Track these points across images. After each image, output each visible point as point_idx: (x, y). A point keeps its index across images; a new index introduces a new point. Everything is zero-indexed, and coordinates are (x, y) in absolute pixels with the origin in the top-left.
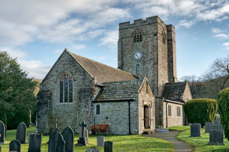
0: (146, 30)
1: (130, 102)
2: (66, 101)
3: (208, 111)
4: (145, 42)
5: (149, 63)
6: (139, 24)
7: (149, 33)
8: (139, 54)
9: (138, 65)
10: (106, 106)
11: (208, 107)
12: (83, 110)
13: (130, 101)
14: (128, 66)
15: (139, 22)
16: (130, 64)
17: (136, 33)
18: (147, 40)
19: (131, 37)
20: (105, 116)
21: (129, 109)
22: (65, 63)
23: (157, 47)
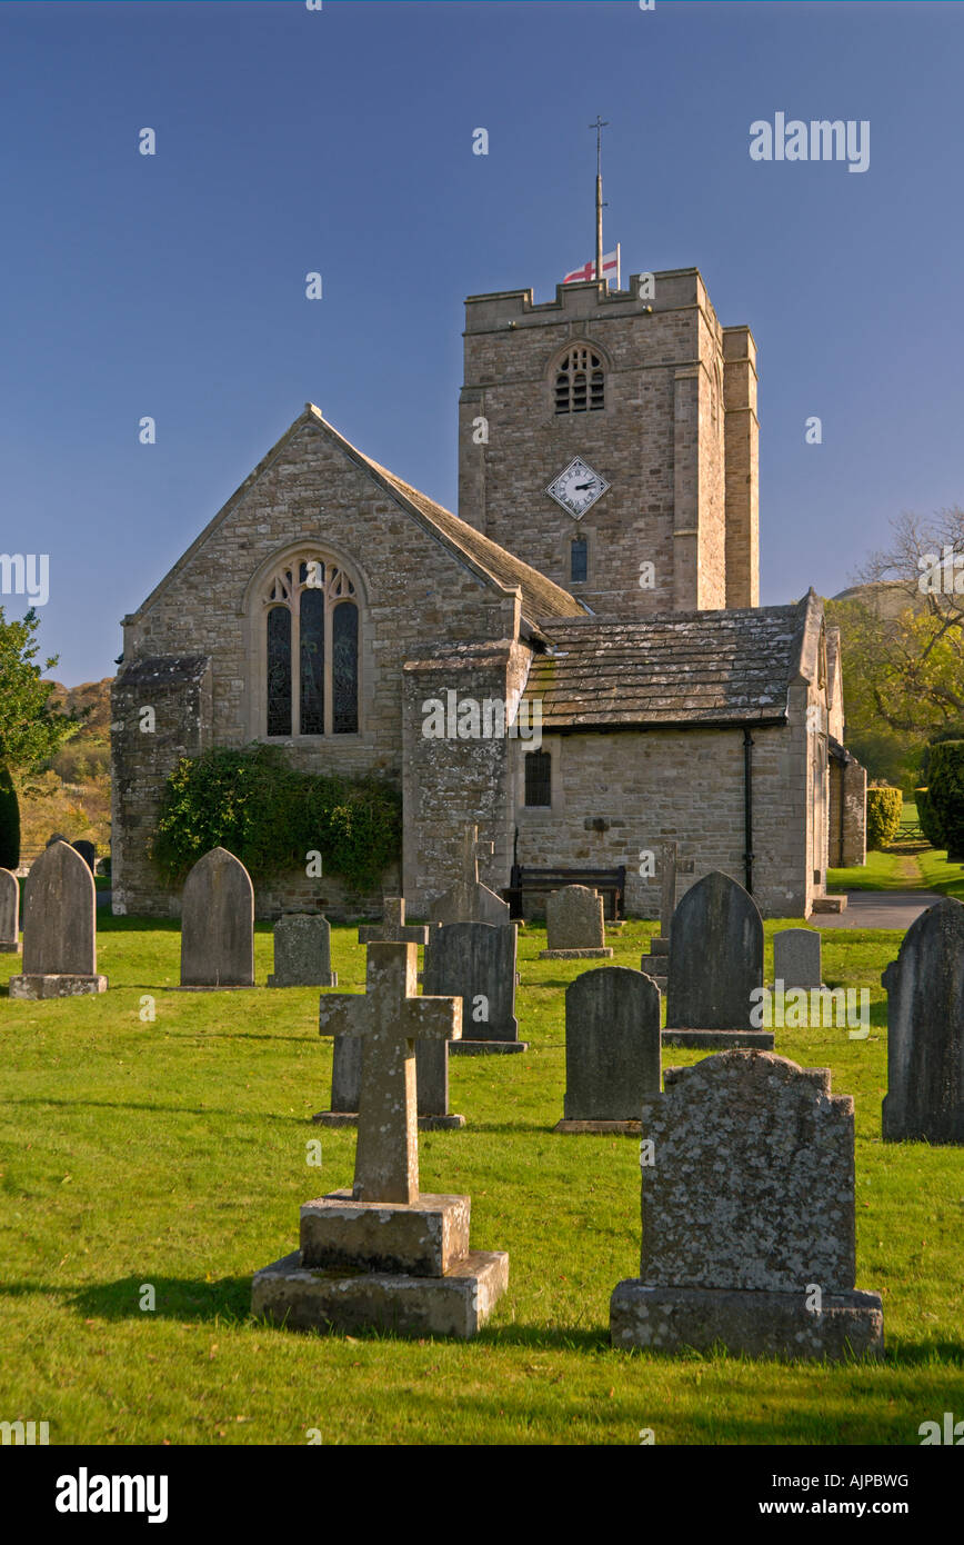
0: (632, 342)
1: (755, 734)
2: (312, 724)
4: (620, 411)
5: (640, 530)
6: (589, 311)
7: (647, 362)
9: (580, 538)
10: (592, 759)
12: (442, 781)
13: (747, 728)
15: (590, 296)
17: (571, 357)
18: (634, 402)
19: (541, 379)
20: (588, 814)
21: (748, 772)
22: (303, 494)
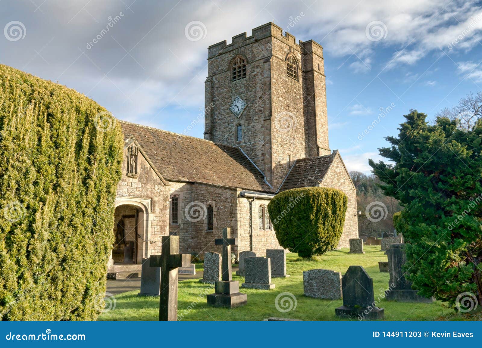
0: (253, 52)
3: (312, 217)
4: (250, 77)
5: (257, 120)
6: (241, 44)
7: (258, 59)
8: (241, 102)
9: (240, 125)
11: (313, 207)
14: (222, 128)
15: (241, 39)
16: (226, 125)
17: (237, 61)
18: (254, 73)
19: (228, 71)
23: (270, 84)
